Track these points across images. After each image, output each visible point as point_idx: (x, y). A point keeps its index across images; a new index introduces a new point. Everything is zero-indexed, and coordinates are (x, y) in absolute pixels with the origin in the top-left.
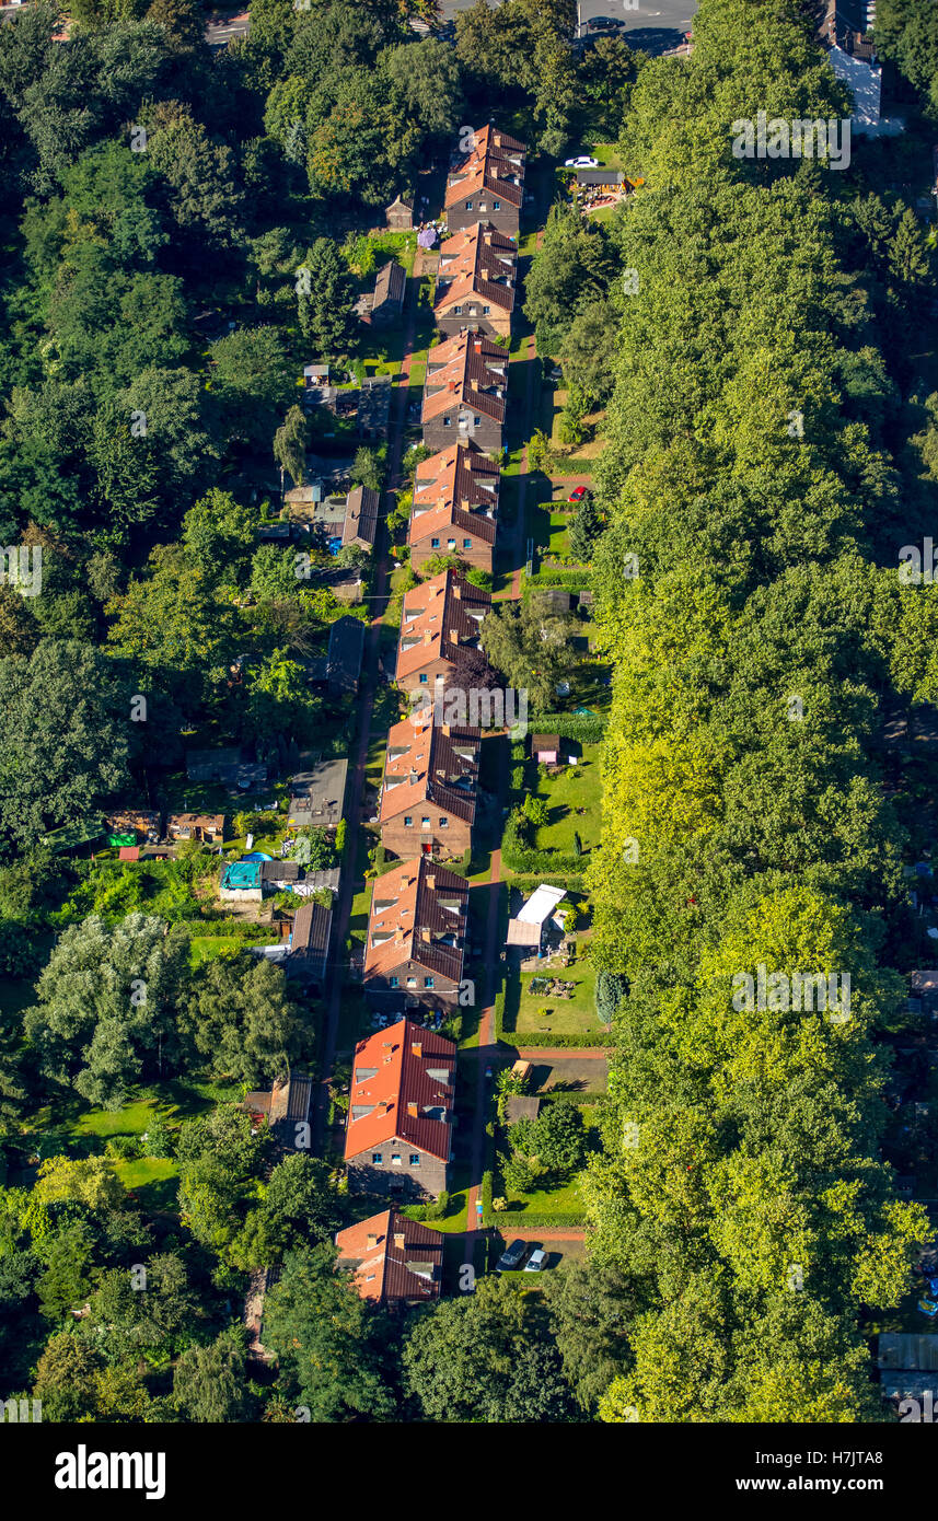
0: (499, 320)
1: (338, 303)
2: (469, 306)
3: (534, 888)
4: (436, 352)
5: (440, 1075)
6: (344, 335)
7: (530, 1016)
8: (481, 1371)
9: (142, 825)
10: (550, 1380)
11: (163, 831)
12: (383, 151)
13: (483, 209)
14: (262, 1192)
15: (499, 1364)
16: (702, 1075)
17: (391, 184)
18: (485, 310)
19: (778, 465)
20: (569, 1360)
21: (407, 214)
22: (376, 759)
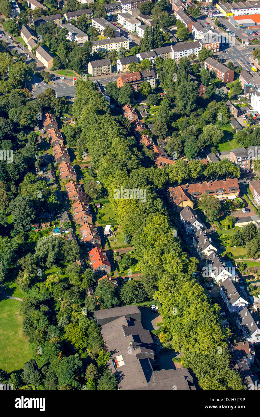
0: (62, 142)
1: (36, 142)
2: (56, 141)
3: (105, 226)
4: (54, 149)
5: (105, 254)
6: (37, 147)
7: (112, 245)
8: (134, 294)
9: (36, 226)
10: (144, 294)
11: (40, 226)
12: (33, 118)
13: (51, 126)
14: (83, 276)
15: (136, 293)
16: (152, 245)
17: (35, 124)
18: (59, 141)
19: (126, 155)
20: (146, 290)
21: (38, 128)
22: (69, 211)
